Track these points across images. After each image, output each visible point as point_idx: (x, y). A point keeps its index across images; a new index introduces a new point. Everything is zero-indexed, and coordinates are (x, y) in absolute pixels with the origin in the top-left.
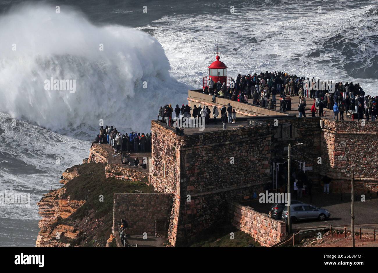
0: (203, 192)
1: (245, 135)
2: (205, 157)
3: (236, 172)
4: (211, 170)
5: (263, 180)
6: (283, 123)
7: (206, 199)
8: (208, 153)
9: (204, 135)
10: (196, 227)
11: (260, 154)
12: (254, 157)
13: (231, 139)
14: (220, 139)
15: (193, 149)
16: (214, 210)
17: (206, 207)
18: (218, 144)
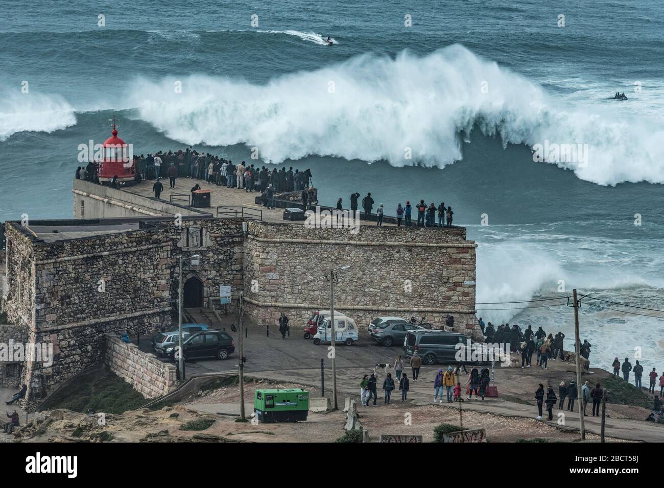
0: (70, 322)
1: (132, 242)
2: (73, 275)
3: (118, 295)
4: (82, 292)
5: (159, 306)
6: (189, 226)
7: (74, 333)
8: (77, 267)
9: (71, 243)
10: (58, 373)
11: (154, 269)
12: (145, 273)
13: (111, 248)
14: (95, 248)
15: (56, 262)
16: (86, 348)
17: (75, 345)
18: (92, 255)
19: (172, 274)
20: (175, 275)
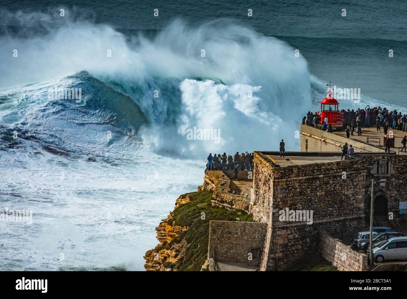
0: (295, 222)
1: (339, 169)
2: (298, 190)
3: (329, 205)
4: (305, 202)
5: (357, 214)
6: (379, 159)
7: (298, 230)
8: (302, 185)
9: (298, 168)
10: (287, 256)
11: (354, 188)
12: (348, 191)
13: (325, 172)
14: (314, 172)
15: (287, 181)
16: (306, 241)
17: (298, 238)
18: (312, 177)
19: (366, 192)
20: (369, 193)
